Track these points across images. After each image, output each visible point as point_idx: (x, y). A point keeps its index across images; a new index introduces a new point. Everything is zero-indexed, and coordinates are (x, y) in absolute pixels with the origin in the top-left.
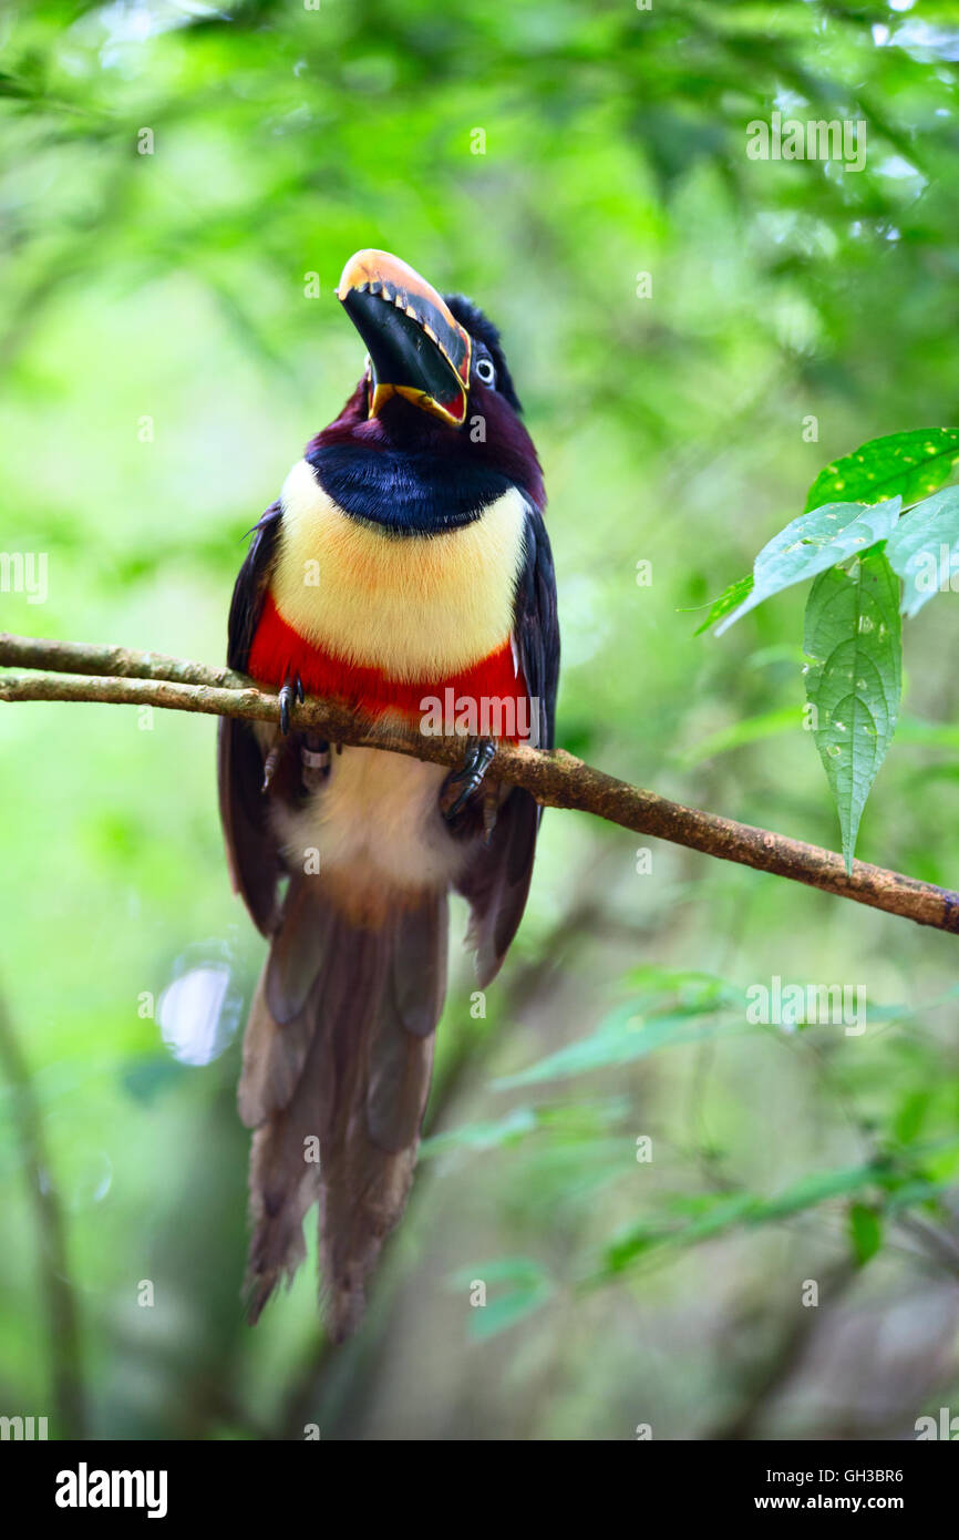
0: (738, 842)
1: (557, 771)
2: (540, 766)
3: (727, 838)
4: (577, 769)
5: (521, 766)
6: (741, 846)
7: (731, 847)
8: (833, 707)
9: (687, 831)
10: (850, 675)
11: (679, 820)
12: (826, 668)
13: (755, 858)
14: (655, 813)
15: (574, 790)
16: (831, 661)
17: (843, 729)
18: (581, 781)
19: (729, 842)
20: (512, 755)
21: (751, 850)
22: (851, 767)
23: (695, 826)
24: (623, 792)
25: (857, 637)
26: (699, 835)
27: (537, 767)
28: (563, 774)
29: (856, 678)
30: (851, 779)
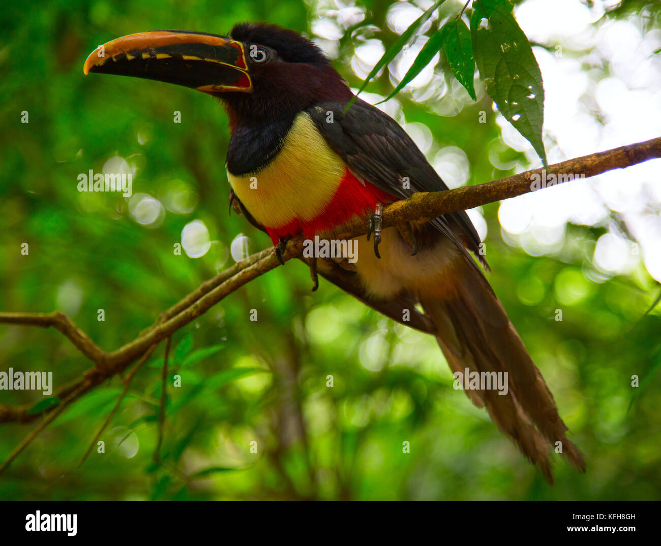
0: (513, 186)
1: (415, 204)
2: (407, 207)
3: (507, 187)
4: (424, 198)
5: (398, 212)
6: (516, 187)
7: (512, 189)
8: (507, 97)
9: (488, 195)
10: (509, 76)
11: (481, 192)
12: (496, 80)
13: (526, 188)
14: (469, 196)
15: (427, 209)
16: (497, 76)
17: (516, 103)
18: (428, 202)
19: (509, 188)
20: (392, 210)
21: (520, 185)
22: (527, 120)
23: (490, 191)
24: (450, 196)
25: (504, 55)
26: (495, 193)
27: (406, 209)
28: (418, 204)
29: (512, 76)
30: (530, 125)
